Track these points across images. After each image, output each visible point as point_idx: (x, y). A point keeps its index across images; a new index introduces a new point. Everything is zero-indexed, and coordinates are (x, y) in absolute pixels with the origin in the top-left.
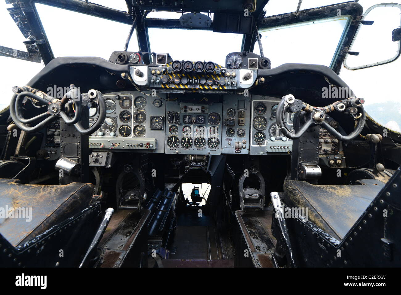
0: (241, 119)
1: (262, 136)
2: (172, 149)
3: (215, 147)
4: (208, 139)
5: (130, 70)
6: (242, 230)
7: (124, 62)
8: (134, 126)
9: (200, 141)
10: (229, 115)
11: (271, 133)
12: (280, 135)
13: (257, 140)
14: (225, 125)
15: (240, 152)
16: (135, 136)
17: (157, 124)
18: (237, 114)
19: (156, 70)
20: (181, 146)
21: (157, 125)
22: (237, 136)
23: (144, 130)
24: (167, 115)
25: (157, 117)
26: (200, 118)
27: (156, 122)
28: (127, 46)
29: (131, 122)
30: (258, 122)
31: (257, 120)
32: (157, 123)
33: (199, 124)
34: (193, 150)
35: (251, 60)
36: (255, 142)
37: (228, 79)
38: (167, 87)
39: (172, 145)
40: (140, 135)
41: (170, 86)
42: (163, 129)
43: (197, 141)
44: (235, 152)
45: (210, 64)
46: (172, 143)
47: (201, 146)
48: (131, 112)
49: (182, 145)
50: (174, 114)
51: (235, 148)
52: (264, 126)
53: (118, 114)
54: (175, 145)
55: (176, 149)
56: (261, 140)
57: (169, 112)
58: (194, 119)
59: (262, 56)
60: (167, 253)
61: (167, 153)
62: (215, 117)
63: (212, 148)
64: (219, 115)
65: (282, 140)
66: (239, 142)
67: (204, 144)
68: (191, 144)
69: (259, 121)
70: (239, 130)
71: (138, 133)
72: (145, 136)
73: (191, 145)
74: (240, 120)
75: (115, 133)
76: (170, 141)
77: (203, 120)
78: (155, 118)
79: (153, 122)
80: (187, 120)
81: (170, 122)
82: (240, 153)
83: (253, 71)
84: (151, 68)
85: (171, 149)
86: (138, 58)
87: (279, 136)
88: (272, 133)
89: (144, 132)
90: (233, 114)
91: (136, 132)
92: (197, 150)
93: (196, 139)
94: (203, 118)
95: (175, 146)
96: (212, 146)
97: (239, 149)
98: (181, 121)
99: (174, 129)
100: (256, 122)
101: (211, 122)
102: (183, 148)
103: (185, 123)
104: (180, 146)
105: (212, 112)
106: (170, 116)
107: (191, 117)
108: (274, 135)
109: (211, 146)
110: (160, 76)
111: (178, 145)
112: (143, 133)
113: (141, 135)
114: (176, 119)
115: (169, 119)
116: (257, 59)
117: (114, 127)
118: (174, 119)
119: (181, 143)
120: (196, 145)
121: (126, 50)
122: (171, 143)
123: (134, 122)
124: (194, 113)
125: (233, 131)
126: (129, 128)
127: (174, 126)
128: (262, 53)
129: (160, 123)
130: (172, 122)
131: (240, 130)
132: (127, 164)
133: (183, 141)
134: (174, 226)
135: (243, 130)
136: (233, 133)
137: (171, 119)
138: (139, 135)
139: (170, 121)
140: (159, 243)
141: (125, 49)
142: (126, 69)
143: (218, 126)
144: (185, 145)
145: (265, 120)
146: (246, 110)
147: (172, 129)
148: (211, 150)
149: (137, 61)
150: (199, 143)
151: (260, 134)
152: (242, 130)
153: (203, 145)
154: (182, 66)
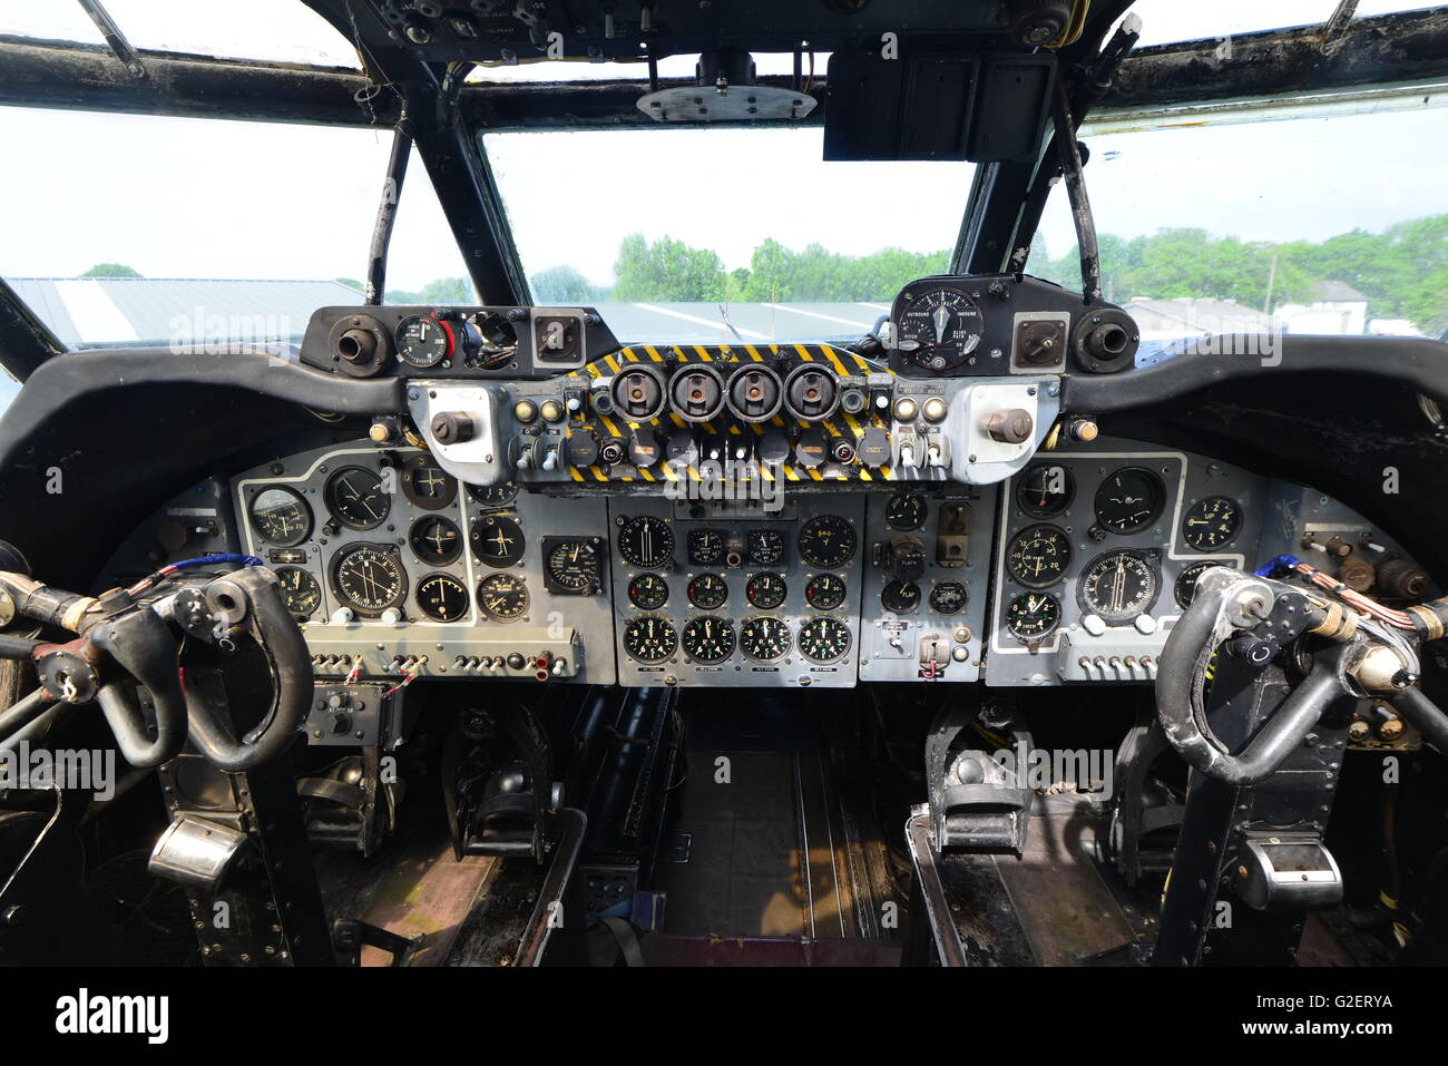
0: (950, 541)
1: (1043, 606)
2: (649, 670)
3: (833, 656)
4: (800, 627)
5: (410, 403)
6: (937, 936)
7: (376, 366)
8: (479, 577)
9: (766, 631)
10: (896, 524)
11: (1086, 597)
12: (1130, 605)
13: (1019, 624)
14: (879, 566)
15: (942, 676)
16: (485, 620)
17: (576, 570)
18: (932, 517)
19: (535, 400)
20: (685, 656)
21: (574, 575)
22: (931, 611)
23: (521, 592)
24: (615, 532)
25: (572, 542)
26: (763, 539)
27: (568, 562)
28: (378, 272)
29: (463, 564)
30: (1027, 553)
31: (1024, 544)
32: (573, 565)
33: (761, 565)
34: (738, 669)
35: (1030, 323)
36: (1009, 635)
37: (901, 430)
38: (601, 477)
39: (648, 649)
40: (506, 612)
41: (614, 475)
42: (604, 592)
43: (750, 633)
44: (920, 674)
45: (812, 380)
46: (647, 642)
47: (771, 652)
48: (460, 519)
49: (687, 648)
50: (647, 526)
51: (917, 659)
52: (1055, 565)
53: (403, 532)
54: (661, 649)
55: (662, 670)
56: (1040, 623)
57: (625, 518)
58: (735, 543)
59: (1089, 299)
60: (660, 901)
61: (625, 681)
62: (829, 534)
63: (820, 658)
64: (849, 526)
65: (1136, 627)
66: (937, 637)
67: (783, 641)
68: (725, 643)
69: (1037, 545)
70: (940, 587)
71: (500, 605)
72: (528, 620)
73: (728, 651)
74: (949, 546)
75: (401, 608)
76: (636, 633)
77: (776, 551)
78: (564, 547)
79: (558, 562)
80: (706, 550)
81: (630, 562)
82: (939, 680)
83: (1036, 387)
84: (510, 385)
85: (641, 670)
86: (442, 341)
87: (1124, 606)
88: (1092, 595)
89: (523, 600)
90: (914, 517)
91: (490, 600)
92: (755, 670)
93: (748, 625)
94: (776, 542)
95: (657, 653)
96: (819, 650)
97: (939, 666)
98: (680, 554)
99: (649, 587)
100: (1020, 549)
101: (812, 555)
102: (694, 665)
103: (693, 561)
104: (680, 654)
105: (816, 515)
106: (628, 535)
107: (724, 536)
108: (1100, 604)
109: (814, 649)
110: (557, 427)
111: (670, 650)
112: (519, 604)
113: (512, 612)
114: (658, 547)
115: (627, 545)
116: (1065, 317)
117: (393, 587)
118: (646, 543)
119: (685, 642)
120: (747, 650)
121: (377, 298)
122: (642, 643)
123: (477, 560)
124: (737, 521)
125: (913, 588)
126: (456, 586)
127: (651, 575)
128: (1090, 280)
129: (587, 567)
130: (640, 559)
131: (946, 585)
132: (472, 710)
133: (693, 633)
134: (676, 779)
135: (959, 588)
136: (911, 595)
137: (635, 544)
138: (502, 612)
139: (632, 554)
140: (626, 878)
141: (370, 295)
142: (390, 404)
143: (844, 571)
144: (700, 650)
145: (1064, 543)
146: (978, 498)
147: (643, 586)
148: (812, 670)
149: (440, 353)
150: (761, 641)
151: (1037, 601)
152: (953, 585)
153: (780, 649)
154: (664, 396)
